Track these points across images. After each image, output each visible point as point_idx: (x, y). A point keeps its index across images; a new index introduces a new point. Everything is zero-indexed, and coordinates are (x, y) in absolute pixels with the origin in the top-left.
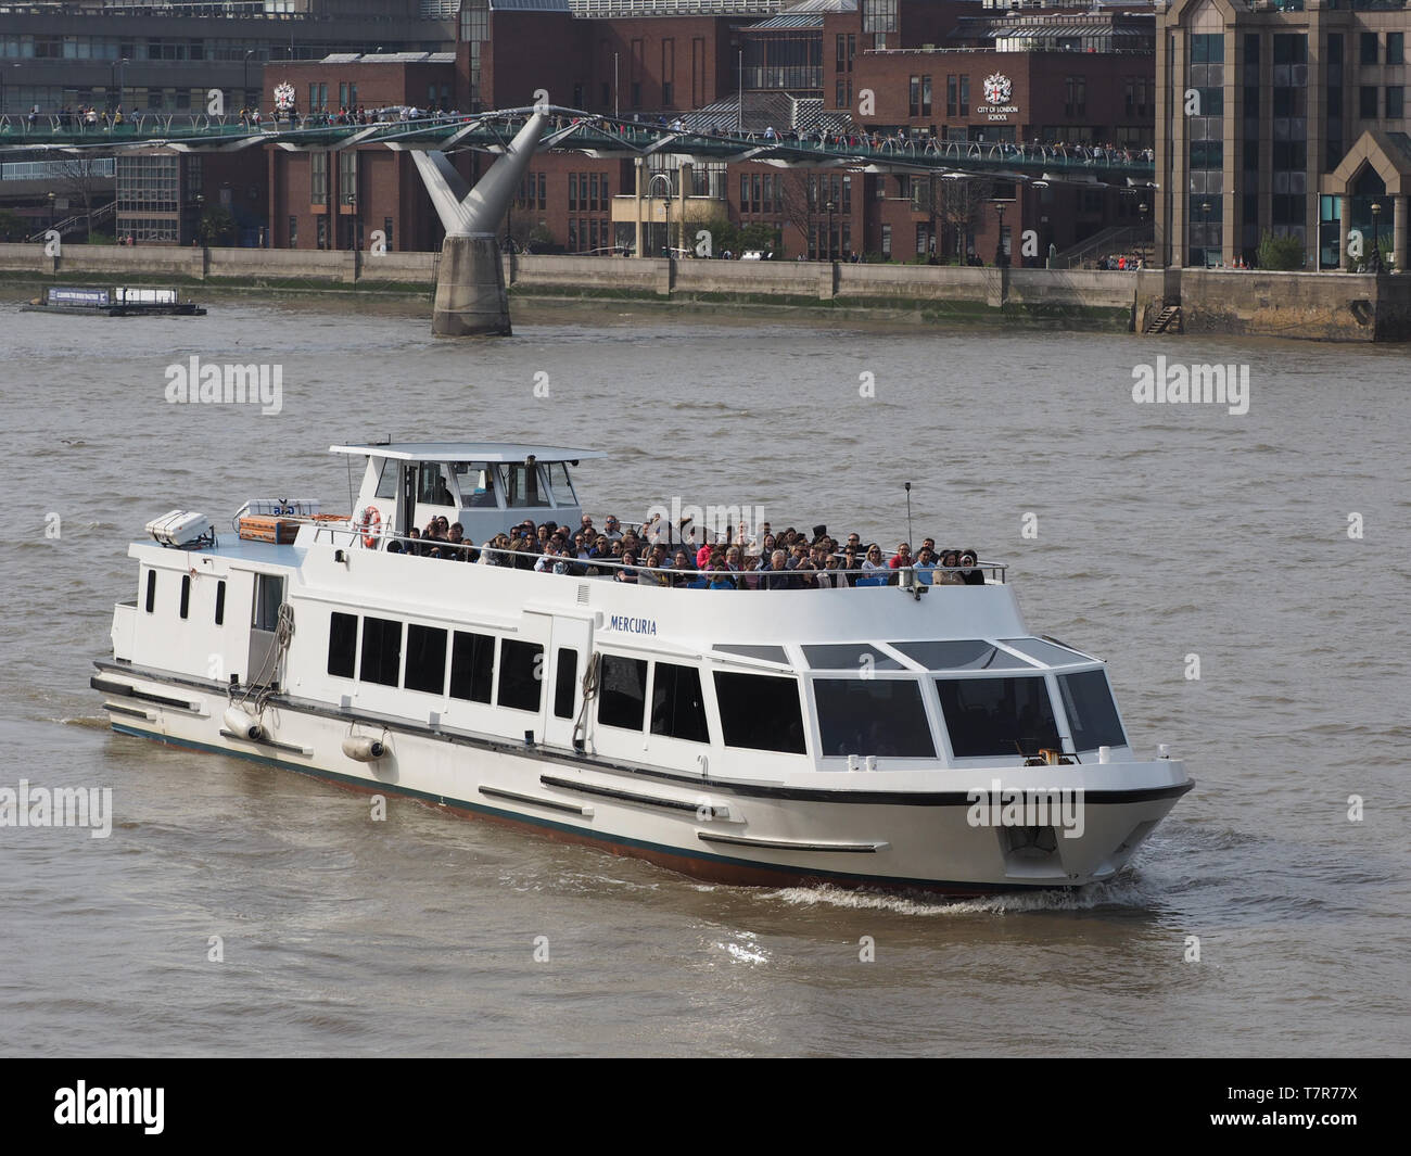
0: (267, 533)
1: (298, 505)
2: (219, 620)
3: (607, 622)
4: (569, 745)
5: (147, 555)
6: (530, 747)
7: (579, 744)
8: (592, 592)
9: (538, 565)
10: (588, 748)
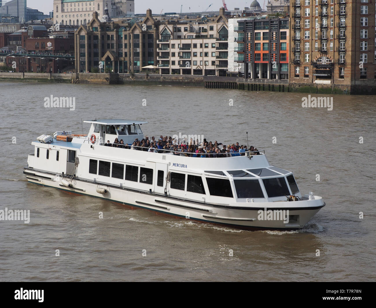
0: (64, 139)
1: (67, 132)
2: (58, 159)
3: (172, 164)
4: (164, 193)
5: (37, 145)
6: (151, 193)
7: (166, 193)
8: (166, 157)
9: (149, 150)
10: (168, 194)
